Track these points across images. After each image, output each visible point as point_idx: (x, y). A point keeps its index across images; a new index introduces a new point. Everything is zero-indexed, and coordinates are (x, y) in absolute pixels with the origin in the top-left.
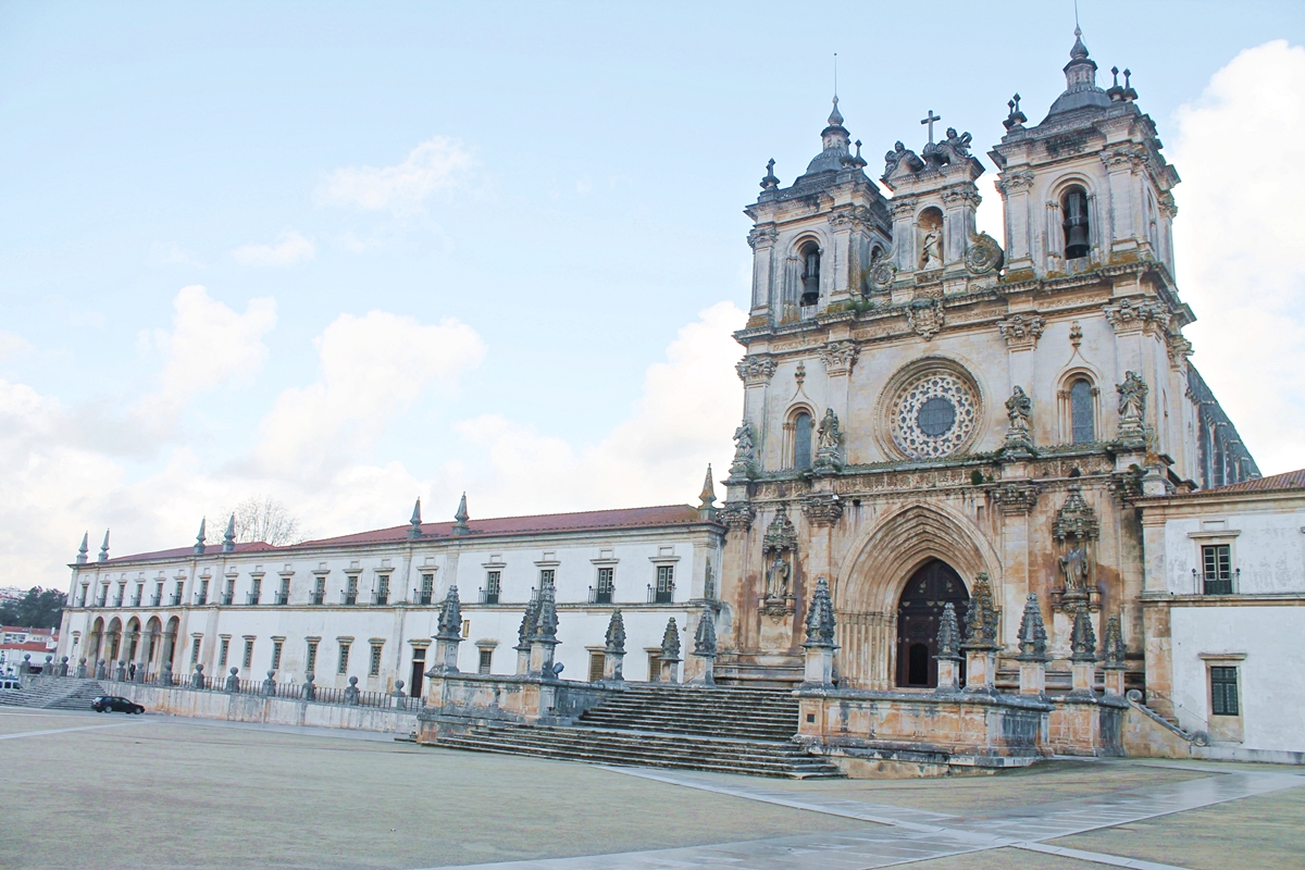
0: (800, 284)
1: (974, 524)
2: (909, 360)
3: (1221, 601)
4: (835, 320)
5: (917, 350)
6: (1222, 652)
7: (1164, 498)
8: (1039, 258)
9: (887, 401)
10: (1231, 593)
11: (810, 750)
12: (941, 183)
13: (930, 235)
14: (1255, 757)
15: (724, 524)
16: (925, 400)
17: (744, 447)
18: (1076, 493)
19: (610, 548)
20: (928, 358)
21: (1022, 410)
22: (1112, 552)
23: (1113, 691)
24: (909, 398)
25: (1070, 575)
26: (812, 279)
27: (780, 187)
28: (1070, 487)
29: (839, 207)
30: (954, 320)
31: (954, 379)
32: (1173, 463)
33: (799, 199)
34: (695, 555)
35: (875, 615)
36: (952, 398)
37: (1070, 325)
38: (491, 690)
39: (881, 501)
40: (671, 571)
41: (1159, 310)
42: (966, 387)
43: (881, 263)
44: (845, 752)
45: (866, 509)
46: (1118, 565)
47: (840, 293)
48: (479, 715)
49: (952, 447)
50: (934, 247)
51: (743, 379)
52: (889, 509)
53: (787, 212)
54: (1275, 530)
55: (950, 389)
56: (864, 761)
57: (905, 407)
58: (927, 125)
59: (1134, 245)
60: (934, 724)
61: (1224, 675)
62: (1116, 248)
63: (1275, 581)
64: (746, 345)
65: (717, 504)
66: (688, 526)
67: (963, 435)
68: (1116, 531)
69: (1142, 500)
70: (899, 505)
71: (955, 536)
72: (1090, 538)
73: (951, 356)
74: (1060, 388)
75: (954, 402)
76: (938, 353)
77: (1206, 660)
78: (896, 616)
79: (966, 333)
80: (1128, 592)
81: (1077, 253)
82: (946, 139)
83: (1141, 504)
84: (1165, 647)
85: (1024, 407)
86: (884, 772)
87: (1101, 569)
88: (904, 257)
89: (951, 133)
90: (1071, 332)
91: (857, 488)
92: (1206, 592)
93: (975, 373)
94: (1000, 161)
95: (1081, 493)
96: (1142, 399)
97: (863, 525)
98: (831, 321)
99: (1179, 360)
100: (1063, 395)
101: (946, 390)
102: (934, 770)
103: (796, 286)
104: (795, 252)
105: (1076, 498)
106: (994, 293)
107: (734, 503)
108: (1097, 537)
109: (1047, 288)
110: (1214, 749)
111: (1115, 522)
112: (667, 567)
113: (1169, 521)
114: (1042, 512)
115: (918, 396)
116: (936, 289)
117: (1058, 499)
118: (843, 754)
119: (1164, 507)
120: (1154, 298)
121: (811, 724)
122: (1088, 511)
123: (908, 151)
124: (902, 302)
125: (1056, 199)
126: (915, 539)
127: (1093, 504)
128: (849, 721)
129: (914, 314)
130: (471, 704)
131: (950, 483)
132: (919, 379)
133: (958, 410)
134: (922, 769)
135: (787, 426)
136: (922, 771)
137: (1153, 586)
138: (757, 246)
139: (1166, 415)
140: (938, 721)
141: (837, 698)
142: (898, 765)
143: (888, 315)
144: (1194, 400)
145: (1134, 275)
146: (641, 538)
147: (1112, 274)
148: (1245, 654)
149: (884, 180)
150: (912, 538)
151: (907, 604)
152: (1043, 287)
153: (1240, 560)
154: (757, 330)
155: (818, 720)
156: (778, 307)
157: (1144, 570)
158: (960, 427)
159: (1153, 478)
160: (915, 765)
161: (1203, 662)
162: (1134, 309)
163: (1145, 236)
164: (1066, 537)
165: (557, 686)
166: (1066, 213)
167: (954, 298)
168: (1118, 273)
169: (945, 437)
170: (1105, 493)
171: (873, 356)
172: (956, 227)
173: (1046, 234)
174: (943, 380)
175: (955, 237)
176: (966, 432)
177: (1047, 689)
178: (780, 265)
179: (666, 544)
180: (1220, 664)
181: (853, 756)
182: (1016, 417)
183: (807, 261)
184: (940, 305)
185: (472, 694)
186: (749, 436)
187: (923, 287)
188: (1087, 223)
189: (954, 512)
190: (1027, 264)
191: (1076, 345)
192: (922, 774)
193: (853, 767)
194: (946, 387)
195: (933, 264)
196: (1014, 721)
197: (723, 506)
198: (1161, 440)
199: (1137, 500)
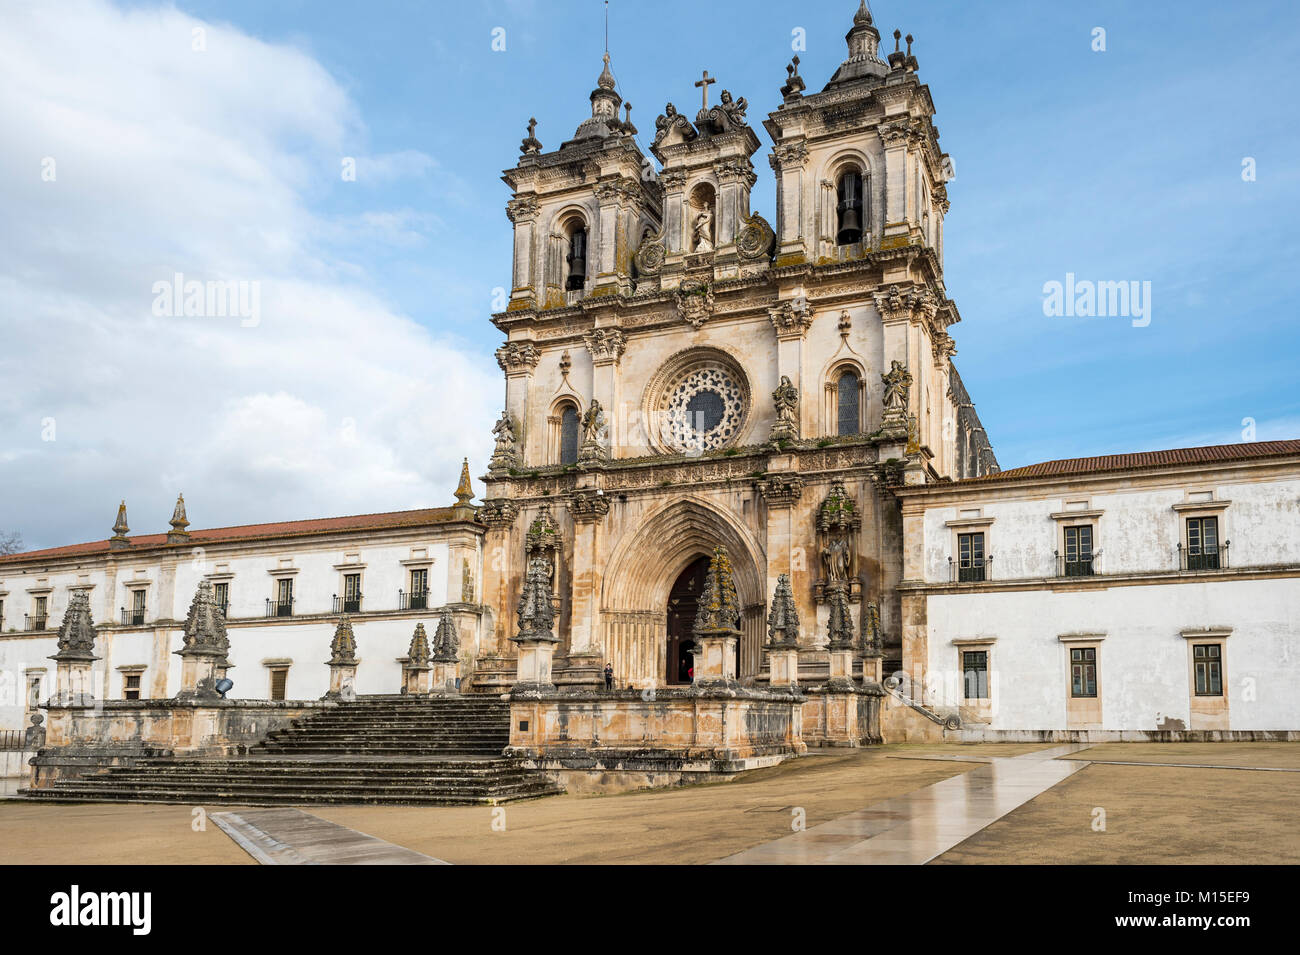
0: (566, 267)
1: (740, 518)
2: (678, 350)
3: (975, 588)
4: (600, 305)
5: (686, 339)
6: (974, 638)
7: (923, 487)
8: (810, 242)
9: (655, 394)
10: (984, 580)
11: (522, 765)
12: (713, 156)
13: (702, 216)
14: (1003, 738)
15: (484, 524)
16: (695, 394)
17: (504, 442)
18: (840, 485)
19: (357, 552)
20: (697, 348)
21: (789, 402)
22: (873, 543)
23: (871, 679)
24: (678, 392)
25: (833, 567)
26: (578, 259)
27: (542, 152)
28: (834, 479)
29: (605, 178)
30: (725, 308)
31: (724, 372)
32: (932, 456)
33: (562, 167)
34: (451, 556)
35: (644, 614)
36: (721, 392)
37: (838, 315)
38: (131, 720)
39: (648, 497)
40: (426, 575)
41: (926, 299)
42: (735, 380)
43: (651, 243)
44: (563, 764)
45: (632, 506)
46: (878, 556)
47: (607, 275)
48: (114, 752)
49: (720, 442)
50: (706, 228)
51: (504, 368)
52: (656, 504)
53: (549, 181)
54: (1027, 517)
55: (719, 382)
56: (585, 774)
57: (675, 401)
58: (701, 87)
59: (905, 229)
60: (666, 725)
61: (975, 660)
62: (888, 232)
63: (1024, 567)
64: (507, 331)
65: (475, 502)
66: (442, 525)
67: (732, 429)
68: (877, 522)
69: (903, 489)
70: (665, 500)
71: (722, 531)
72: (852, 530)
73: (719, 345)
74: (829, 380)
75: (723, 395)
76: (708, 343)
77: (959, 646)
78: (666, 614)
79: (736, 322)
80: (887, 582)
81: (850, 239)
82: (720, 103)
83: (901, 494)
84: (921, 634)
85: (790, 398)
86: (608, 785)
87: (862, 560)
88: (673, 238)
89: (725, 97)
90: (840, 322)
91: (624, 483)
92: (961, 580)
93: (744, 364)
94: (775, 133)
95: (845, 485)
96: (906, 389)
97: (629, 520)
98: (596, 306)
99: (943, 359)
100: (830, 387)
101: (715, 384)
102: (665, 779)
103: (561, 268)
104: (559, 228)
105: (840, 490)
106: (764, 278)
107: (494, 501)
108: (859, 530)
109: (818, 275)
110: (966, 732)
111: (876, 514)
112: (421, 571)
113: (927, 511)
114: (806, 505)
115: (688, 389)
116: (707, 275)
117: (820, 492)
118: (559, 767)
119: (924, 496)
120: (922, 286)
121: (524, 733)
122: (851, 504)
123: (679, 116)
124: (671, 287)
125: (832, 179)
126: (682, 535)
127: (856, 496)
128: (569, 727)
129: (683, 299)
130: (105, 739)
131: (717, 476)
132: (687, 372)
133: (728, 403)
134: (651, 778)
135: (553, 420)
136: (651, 781)
137: (912, 575)
138: (517, 219)
139: (928, 412)
140: (671, 721)
141: (554, 701)
142: (624, 776)
143: (657, 301)
144: (955, 401)
145: (903, 261)
146: (391, 540)
147: (883, 259)
148: (994, 639)
149: (654, 149)
150: (680, 534)
151: (676, 602)
152: (814, 273)
153: (993, 547)
154: (517, 314)
155: (534, 728)
156: (541, 290)
157: (902, 560)
158: (729, 421)
159: (914, 468)
160: (643, 775)
161: (957, 648)
162: (902, 297)
163: (917, 221)
164: (829, 529)
165: (224, 708)
166: (841, 195)
167: (724, 283)
168: (889, 258)
169: (714, 432)
170: (868, 485)
171: (641, 346)
172: (729, 206)
173: (818, 216)
174: (712, 372)
175: (727, 218)
176: (735, 427)
177: (799, 680)
178: (542, 242)
179: (419, 545)
180: (972, 649)
181: (572, 769)
182: (782, 408)
183: (572, 240)
184: (710, 291)
185: (107, 727)
186: (510, 429)
187: (693, 272)
188: (861, 206)
189: (721, 506)
190: (799, 248)
191: (844, 336)
192: (651, 786)
193: (572, 782)
194: (716, 380)
195: (705, 246)
196: (760, 717)
197: (483, 504)
198: (923, 433)
199: (898, 489)
